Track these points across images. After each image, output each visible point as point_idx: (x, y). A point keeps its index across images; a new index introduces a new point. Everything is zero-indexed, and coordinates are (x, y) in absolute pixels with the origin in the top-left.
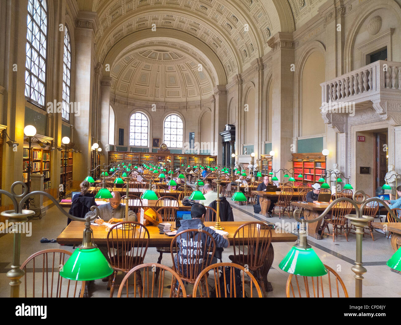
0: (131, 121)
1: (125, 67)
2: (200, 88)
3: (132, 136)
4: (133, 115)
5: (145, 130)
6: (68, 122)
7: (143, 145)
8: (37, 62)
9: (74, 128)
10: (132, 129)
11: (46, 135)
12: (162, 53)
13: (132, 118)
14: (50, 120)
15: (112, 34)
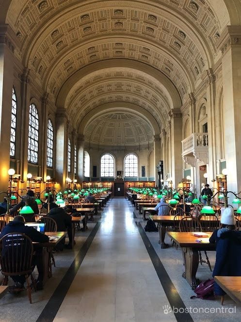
0: (102, 160)
1: (96, 126)
2: (148, 136)
3: (102, 170)
4: (104, 156)
5: (112, 166)
6: (52, 168)
7: (110, 176)
8: (33, 144)
9: (55, 170)
10: (102, 166)
11: (38, 176)
12: (120, 115)
13: (102, 158)
14: (40, 169)
15: (83, 109)
